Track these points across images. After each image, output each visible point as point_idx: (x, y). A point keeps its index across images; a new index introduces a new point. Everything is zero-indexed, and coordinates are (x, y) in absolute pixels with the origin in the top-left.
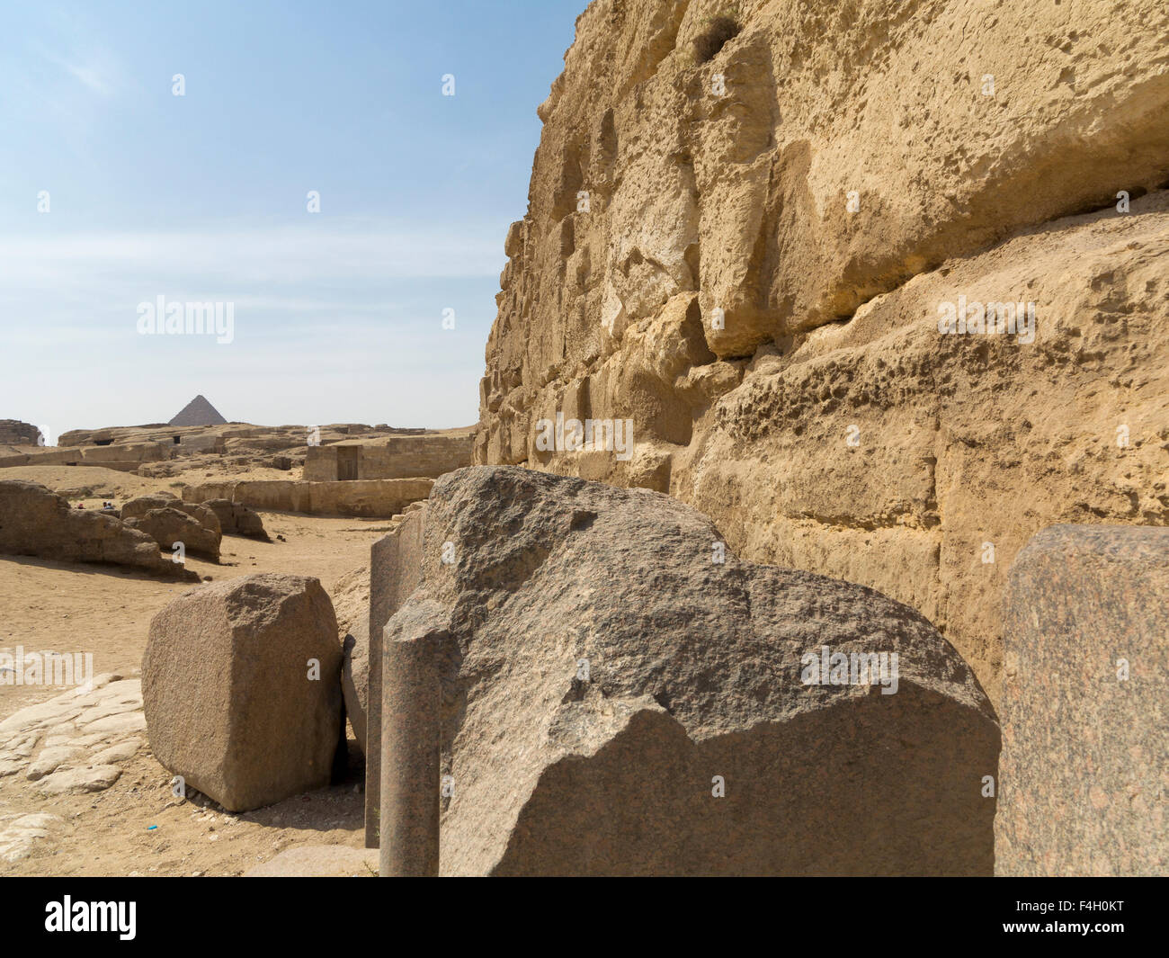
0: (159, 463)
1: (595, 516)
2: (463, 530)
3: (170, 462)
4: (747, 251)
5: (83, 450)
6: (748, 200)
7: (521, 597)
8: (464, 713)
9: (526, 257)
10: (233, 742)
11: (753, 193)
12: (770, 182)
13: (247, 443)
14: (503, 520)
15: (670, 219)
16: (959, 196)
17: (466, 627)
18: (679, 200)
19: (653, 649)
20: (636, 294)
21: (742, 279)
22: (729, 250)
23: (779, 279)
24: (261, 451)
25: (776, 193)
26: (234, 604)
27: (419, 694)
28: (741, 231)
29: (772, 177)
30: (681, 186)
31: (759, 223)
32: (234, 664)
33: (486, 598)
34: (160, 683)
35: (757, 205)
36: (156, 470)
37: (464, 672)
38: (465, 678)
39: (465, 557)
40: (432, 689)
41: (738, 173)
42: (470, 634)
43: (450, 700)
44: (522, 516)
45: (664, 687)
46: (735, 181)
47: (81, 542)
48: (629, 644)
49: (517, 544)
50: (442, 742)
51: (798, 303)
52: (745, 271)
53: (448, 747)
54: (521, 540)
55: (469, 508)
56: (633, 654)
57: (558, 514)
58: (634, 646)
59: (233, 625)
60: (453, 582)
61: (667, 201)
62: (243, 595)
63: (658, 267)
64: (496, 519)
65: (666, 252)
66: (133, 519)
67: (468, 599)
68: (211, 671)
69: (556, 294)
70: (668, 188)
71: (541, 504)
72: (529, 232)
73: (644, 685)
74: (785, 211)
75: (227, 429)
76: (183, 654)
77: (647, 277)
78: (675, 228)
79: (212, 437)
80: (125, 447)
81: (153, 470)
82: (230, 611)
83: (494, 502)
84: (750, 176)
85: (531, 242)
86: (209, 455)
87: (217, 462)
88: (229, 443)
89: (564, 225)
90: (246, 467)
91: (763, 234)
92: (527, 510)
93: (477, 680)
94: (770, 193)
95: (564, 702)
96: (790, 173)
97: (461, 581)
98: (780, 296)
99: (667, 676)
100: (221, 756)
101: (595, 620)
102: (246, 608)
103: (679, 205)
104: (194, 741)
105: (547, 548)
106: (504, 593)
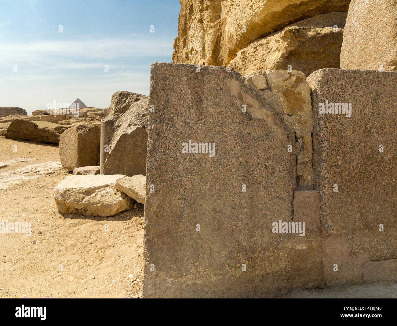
0: (65, 120)
1: (140, 99)
2: (116, 102)
3: (69, 120)
4: (212, 47)
5: (40, 116)
6: (213, 33)
7: (125, 114)
8: (114, 134)
9: (177, 49)
10: (78, 158)
11: (214, 31)
12: (219, 28)
13: (94, 114)
14: (123, 100)
15: (199, 38)
16: (241, 34)
17: (115, 120)
18: (201, 33)
19: (143, 119)
20: (193, 60)
21: (211, 55)
22: (208, 47)
23: (220, 55)
24: (99, 117)
25: (220, 32)
26: (78, 129)
27: (106, 131)
28: (211, 42)
29: (219, 27)
30: (201, 29)
31: (216, 39)
32: (78, 142)
33: (119, 114)
34: (63, 149)
35: (215, 35)
36: (64, 123)
37: (114, 127)
38: (114, 128)
39: (116, 107)
40: (109, 130)
41: (211, 26)
42: (116, 121)
43: (112, 132)
44: (126, 100)
45: (144, 125)
46: (210, 28)
47: (42, 137)
48: (139, 118)
49: (125, 105)
50: (110, 139)
51: (224, 61)
52: (212, 53)
53: (111, 140)
54: (126, 104)
55: (117, 98)
56: (140, 120)
57: (132, 99)
58: (140, 119)
59: (78, 133)
60: (114, 112)
61: (198, 33)
62: (80, 127)
63: (197, 52)
64: (121, 100)
65: (198, 48)
66: (57, 132)
67: (116, 115)
68: (73, 144)
69: (182, 61)
70: (198, 29)
71: (129, 97)
72: (178, 41)
73: (141, 124)
74: (222, 36)
75: (87, 109)
76: (68, 142)
77: (195, 55)
78: (200, 41)
79: (83, 112)
80: (54, 115)
81: (63, 123)
82: (77, 130)
83: (121, 97)
84: (214, 26)
85: (179, 45)
86: (81, 118)
87: (84, 120)
88: (88, 114)
89: (184, 39)
90: (94, 121)
91: (217, 43)
92: (127, 98)
93: (116, 128)
94: (219, 31)
95: (127, 127)
96: (223, 26)
97: (115, 112)
98: (220, 59)
99: (145, 123)
100: (76, 161)
101: (134, 115)
102: (81, 130)
103: (201, 34)
104: (70, 160)
105: (130, 105)
106: (122, 113)
